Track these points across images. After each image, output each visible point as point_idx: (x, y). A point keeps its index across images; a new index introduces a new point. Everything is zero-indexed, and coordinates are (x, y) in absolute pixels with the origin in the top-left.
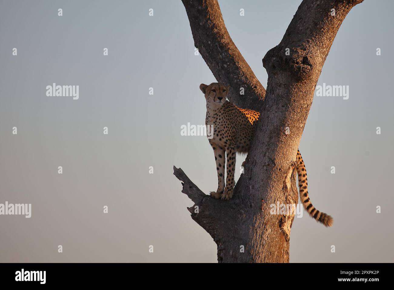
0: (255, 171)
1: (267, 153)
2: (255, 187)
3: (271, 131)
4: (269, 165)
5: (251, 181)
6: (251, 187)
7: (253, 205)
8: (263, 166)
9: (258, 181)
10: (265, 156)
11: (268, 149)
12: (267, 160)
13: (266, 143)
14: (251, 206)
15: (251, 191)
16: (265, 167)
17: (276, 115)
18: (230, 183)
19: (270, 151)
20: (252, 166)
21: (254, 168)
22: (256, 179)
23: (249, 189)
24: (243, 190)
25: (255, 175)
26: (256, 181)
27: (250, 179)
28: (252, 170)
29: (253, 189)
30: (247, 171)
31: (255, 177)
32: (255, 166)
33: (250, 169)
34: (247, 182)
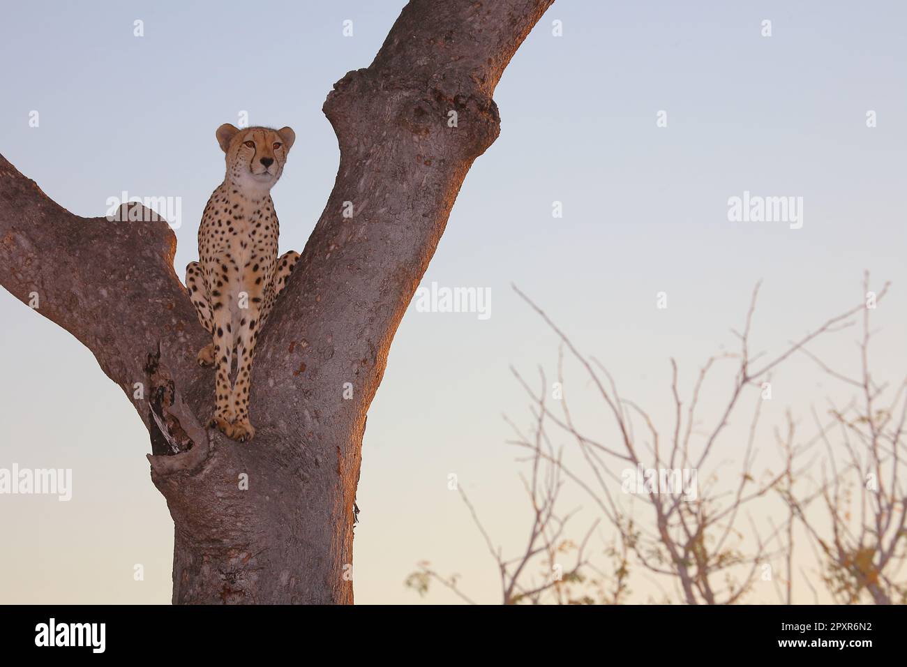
0: (325, 374)
1: (368, 331)
2: (323, 415)
3: (390, 274)
4: (365, 361)
5: (312, 397)
6: (310, 413)
7: (320, 460)
8: (353, 362)
9: (333, 401)
10: (360, 336)
11: (372, 320)
12: (362, 348)
13: (371, 305)
14: (317, 462)
15: (309, 428)
16: (355, 366)
17: (409, 234)
18: (246, 399)
19: (375, 325)
20: (316, 361)
21: (326, 366)
22: (327, 393)
23: (305, 418)
24: (282, 421)
25: (325, 385)
26: (325, 400)
27: (307, 393)
28: (315, 371)
29: (315, 420)
30: (291, 373)
31: (324, 390)
32: (330, 361)
33: (307, 367)
34: (296, 400)
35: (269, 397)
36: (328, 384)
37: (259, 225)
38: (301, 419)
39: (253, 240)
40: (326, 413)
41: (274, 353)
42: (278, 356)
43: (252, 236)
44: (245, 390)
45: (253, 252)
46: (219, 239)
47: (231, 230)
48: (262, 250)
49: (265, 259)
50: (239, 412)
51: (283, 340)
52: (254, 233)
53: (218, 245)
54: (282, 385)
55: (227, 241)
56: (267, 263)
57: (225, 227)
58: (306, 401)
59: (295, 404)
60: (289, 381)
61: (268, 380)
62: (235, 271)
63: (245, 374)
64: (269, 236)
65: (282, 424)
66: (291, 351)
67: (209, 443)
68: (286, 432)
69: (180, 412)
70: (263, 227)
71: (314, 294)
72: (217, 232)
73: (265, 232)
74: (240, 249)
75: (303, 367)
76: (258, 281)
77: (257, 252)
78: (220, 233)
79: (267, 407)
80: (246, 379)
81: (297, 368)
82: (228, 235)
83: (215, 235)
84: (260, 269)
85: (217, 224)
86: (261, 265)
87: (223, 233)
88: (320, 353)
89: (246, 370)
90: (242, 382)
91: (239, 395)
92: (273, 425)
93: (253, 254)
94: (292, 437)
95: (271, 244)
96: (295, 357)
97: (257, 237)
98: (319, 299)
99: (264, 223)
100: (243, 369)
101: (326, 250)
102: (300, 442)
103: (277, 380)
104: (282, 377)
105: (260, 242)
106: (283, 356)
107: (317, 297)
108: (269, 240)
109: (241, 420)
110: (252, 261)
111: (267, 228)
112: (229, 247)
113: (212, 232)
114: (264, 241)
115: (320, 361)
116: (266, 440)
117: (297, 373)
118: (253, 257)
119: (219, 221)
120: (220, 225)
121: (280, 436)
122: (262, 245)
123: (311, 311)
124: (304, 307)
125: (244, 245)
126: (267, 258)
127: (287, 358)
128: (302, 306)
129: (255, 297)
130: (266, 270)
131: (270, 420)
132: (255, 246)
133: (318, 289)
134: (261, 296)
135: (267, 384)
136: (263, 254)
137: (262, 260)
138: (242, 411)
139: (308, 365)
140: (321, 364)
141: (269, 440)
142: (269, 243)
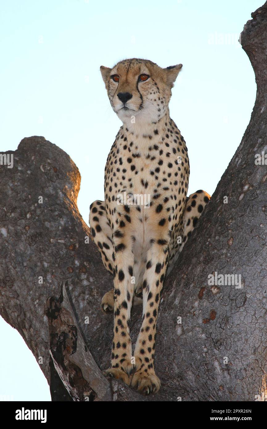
0: (237, 322)
2: (235, 368)
5: (222, 348)
15: (219, 381)
20: (228, 308)
21: (237, 314)
22: (238, 344)
23: (215, 370)
24: (190, 373)
25: (236, 334)
26: (237, 352)
27: (217, 343)
28: (226, 320)
29: (226, 373)
30: (200, 321)
31: (236, 340)
32: (241, 310)
33: (217, 316)
34: (205, 350)
35: (176, 346)
36: (240, 333)
37: (161, 163)
38: (210, 370)
39: (157, 178)
40: (238, 365)
41: (182, 300)
42: (186, 302)
43: (156, 174)
44: (150, 338)
45: (155, 191)
46: (121, 178)
47: (133, 168)
48: (166, 189)
49: (170, 199)
50: (144, 362)
51: (192, 286)
52: (158, 170)
53: (121, 184)
54: (190, 333)
55: (130, 180)
56: (172, 203)
57: (126, 165)
58: (216, 351)
59: (204, 355)
60: (197, 329)
61: (175, 326)
62: (138, 212)
63: (151, 321)
64: (173, 175)
65: (190, 376)
66: (200, 297)
67: (112, 396)
68: (194, 384)
69: (83, 361)
70: (165, 164)
71: (226, 237)
72: (118, 170)
73: (168, 170)
74: (142, 188)
75: (213, 314)
76: (162, 223)
77: (160, 191)
78: (121, 171)
79: (175, 357)
80: (151, 326)
81: (207, 316)
82: (129, 174)
83: (117, 173)
84: (164, 210)
85: (118, 162)
86: (166, 206)
87: (124, 171)
88: (232, 300)
89: (152, 315)
90: (147, 329)
91: (144, 343)
92: (181, 377)
93: (156, 194)
94: (201, 390)
95: (176, 183)
96: (205, 304)
97: (161, 175)
98: (231, 242)
99: (166, 161)
100: (148, 315)
101: (239, 190)
102: (209, 396)
103: (185, 328)
104: (190, 325)
105: (165, 180)
106: (192, 303)
107: (229, 240)
108: (173, 178)
109: (146, 371)
110: (154, 201)
111: (170, 166)
112: (131, 186)
113: (115, 170)
114: (169, 179)
115: (231, 309)
116: (173, 393)
117: (206, 321)
118: (156, 197)
119: (120, 160)
120: (121, 163)
121: (188, 389)
122: (166, 184)
123: (223, 254)
124: (216, 251)
125: (146, 185)
126: (172, 197)
127: (196, 304)
128: (213, 249)
129: (160, 238)
130: (171, 211)
131: (177, 371)
132: (159, 185)
133: (230, 231)
134: (167, 238)
135: (174, 333)
136: (168, 194)
137: (166, 200)
138: (147, 360)
139: (219, 313)
140: (233, 311)
141: (176, 393)
142: (173, 182)
